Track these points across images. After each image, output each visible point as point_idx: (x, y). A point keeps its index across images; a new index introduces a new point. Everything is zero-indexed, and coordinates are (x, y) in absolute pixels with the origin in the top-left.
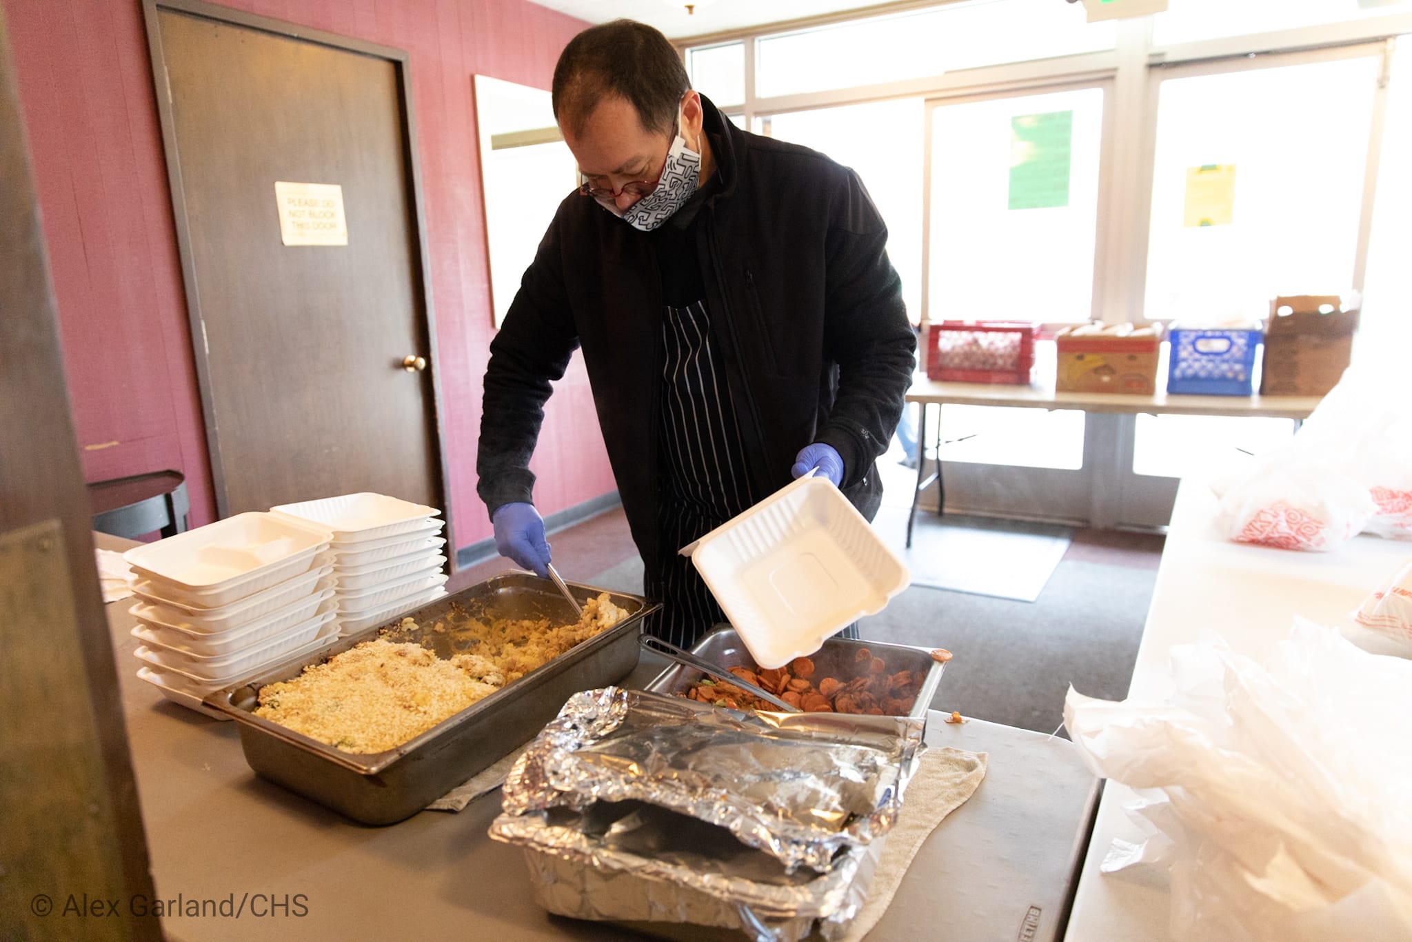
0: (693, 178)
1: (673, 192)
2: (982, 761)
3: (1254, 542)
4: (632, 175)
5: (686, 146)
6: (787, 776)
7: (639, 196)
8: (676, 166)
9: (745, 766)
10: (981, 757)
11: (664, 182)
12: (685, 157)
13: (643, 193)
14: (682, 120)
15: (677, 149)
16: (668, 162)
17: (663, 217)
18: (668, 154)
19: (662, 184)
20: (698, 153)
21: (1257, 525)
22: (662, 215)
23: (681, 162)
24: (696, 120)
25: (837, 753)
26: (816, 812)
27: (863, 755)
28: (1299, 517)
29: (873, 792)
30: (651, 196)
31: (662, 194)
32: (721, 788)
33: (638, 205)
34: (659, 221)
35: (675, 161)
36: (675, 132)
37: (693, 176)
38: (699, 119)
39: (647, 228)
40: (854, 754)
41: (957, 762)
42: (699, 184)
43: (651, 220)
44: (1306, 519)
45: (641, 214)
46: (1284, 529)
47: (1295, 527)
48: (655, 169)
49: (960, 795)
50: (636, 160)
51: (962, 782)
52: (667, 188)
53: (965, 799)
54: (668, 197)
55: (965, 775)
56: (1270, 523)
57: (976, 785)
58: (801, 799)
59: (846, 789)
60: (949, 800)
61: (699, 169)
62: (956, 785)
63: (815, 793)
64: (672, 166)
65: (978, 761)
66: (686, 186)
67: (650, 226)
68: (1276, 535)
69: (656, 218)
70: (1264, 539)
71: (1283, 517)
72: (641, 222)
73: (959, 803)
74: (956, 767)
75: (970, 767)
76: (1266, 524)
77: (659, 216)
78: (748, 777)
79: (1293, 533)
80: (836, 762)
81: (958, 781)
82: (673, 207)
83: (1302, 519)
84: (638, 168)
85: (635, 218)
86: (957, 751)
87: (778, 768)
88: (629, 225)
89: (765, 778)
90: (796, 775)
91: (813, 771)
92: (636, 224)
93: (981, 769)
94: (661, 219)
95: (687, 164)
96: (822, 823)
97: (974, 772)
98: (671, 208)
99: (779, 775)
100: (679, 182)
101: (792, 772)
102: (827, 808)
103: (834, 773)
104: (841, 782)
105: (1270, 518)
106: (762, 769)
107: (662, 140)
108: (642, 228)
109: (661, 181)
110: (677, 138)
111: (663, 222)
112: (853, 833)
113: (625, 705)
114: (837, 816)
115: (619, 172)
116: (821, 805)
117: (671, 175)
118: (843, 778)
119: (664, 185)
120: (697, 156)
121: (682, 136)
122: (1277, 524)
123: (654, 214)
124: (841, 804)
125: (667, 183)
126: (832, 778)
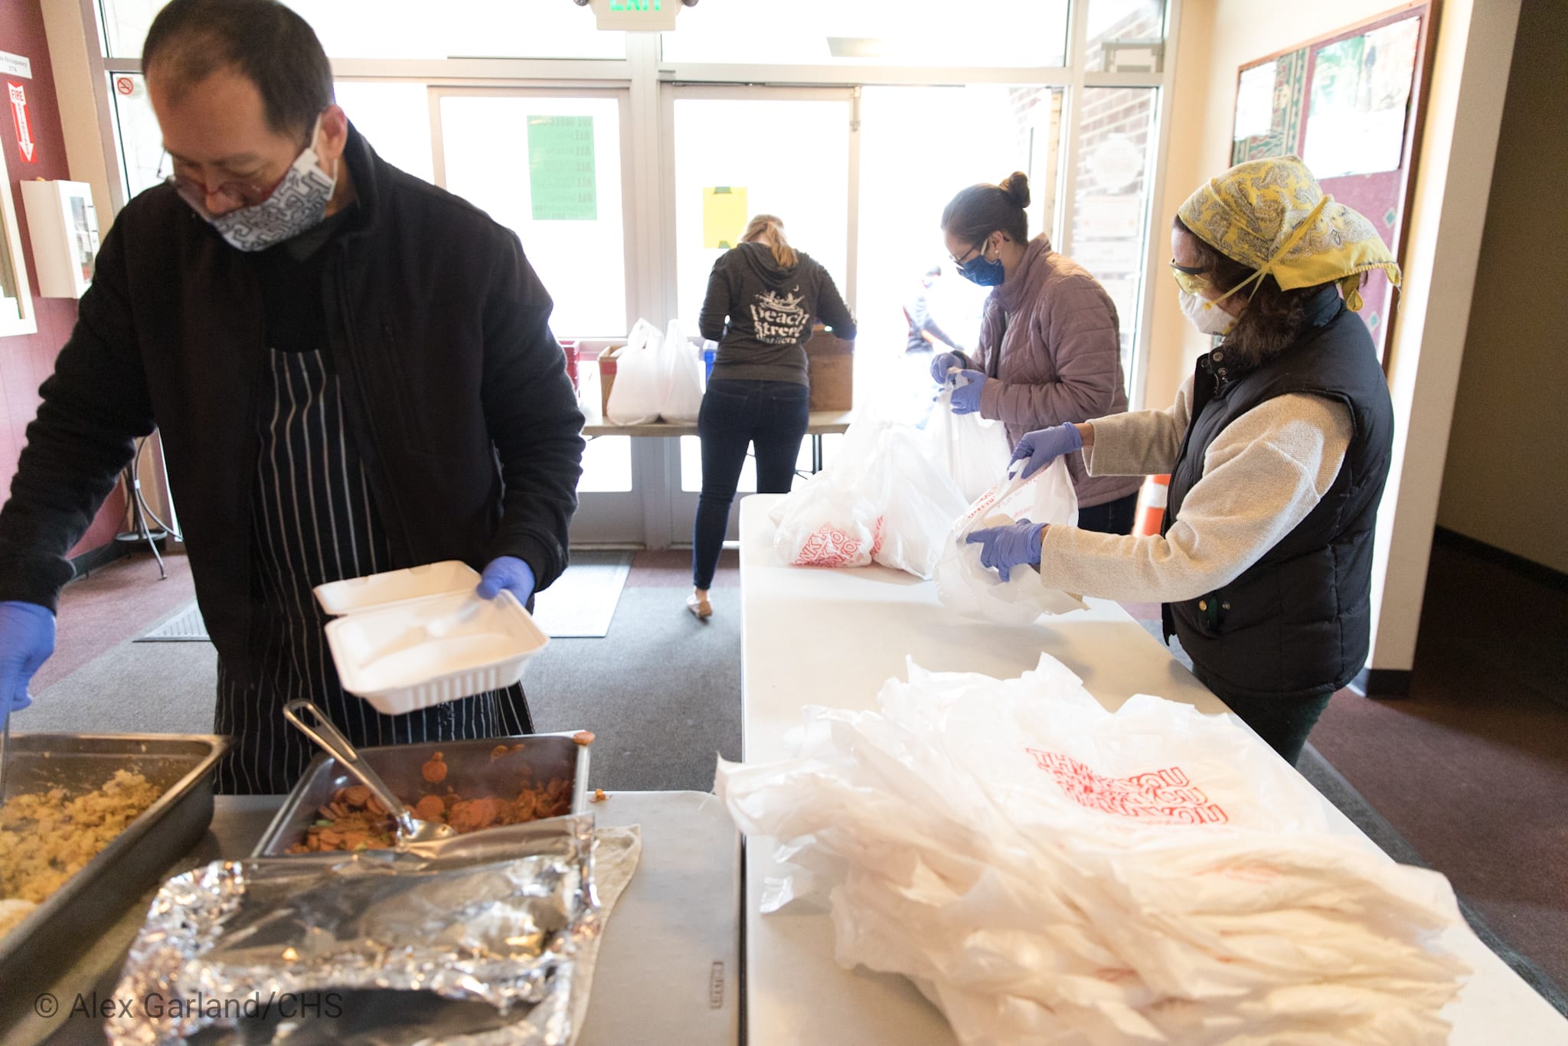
0: (318, 206)
1: (289, 213)
2: (636, 834)
3: (810, 564)
4: (238, 175)
5: (318, 164)
6: (471, 911)
7: (240, 204)
8: (301, 184)
9: (423, 914)
10: (633, 830)
11: (279, 197)
12: (314, 177)
13: (247, 201)
14: (318, 133)
15: (306, 163)
16: (291, 174)
17: (269, 239)
18: (291, 166)
19: (276, 198)
20: (331, 175)
21: (811, 548)
22: (268, 237)
23: (307, 180)
24: (336, 140)
25: (514, 871)
26: (513, 941)
27: (540, 864)
28: (842, 537)
29: (562, 902)
30: (258, 208)
31: (274, 211)
32: (404, 948)
33: (238, 213)
34: (261, 242)
35: (299, 176)
36: (307, 144)
37: (319, 203)
38: (340, 140)
39: (243, 246)
40: (532, 867)
41: (613, 841)
42: (326, 213)
43: (251, 238)
44: (847, 539)
45: (238, 227)
46: (832, 550)
47: (840, 546)
48: (272, 176)
49: (625, 874)
50: (249, 158)
51: (623, 861)
52: (282, 205)
53: (629, 877)
54: (280, 216)
55: (624, 853)
56: (821, 545)
57: (636, 859)
58: (493, 932)
59: (535, 907)
60: (615, 883)
61: (329, 197)
62: (618, 865)
63: (506, 920)
64: (294, 180)
65: (632, 835)
66: (307, 212)
67: (248, 245)
68: (826, 556)
69: (259, 238)
70: (816, 560)
71: (829, 539)
72: (238, 237)
73: (625, 883)
74: (613, 847)
75: (627, 843)
76: (818, 547)
77: (263, 237)
78: (430, 925)
79: (839, 553)
80: (515, 880)
81: (619, 860)
82: (284, 231)
83: (844, 538)
84: (250, 168)
85: (229, 228)
86: (609, 830)
87: (458, 904)
88: (218, 237)
89: (449, 922)
90: (481, 908)
91: (496, 898)
92: (229, 237)
93: (637, 841)
94: (265, 242)
95: (316, 187)
96: (521, 950)
97: (632, 847)
98: (281, 232)
99: (463, 913)
100: (299, 204)
101: (474, 904)
102: (522, 933)
103: (518, 893)
104: (528, 901)
105: (820, 541)
106: (442, 912)
107: (290, 148)
108: (237, 244)
109: (276, 194)
110: (308, 152)
111: (268, 246)
112: (557, 951)
113: (239, 880)
114: (535, 938)
115: (220, 164)
116: (515, 932)
117: (290, 192)
118: (527, 897)
119: (279, 200)
120: (331, 183)
121: (315, 151)
122: (826, 545)
123: (256, 232)
124: (536, 924)
125: (283, 200)
126: (515, 898)
